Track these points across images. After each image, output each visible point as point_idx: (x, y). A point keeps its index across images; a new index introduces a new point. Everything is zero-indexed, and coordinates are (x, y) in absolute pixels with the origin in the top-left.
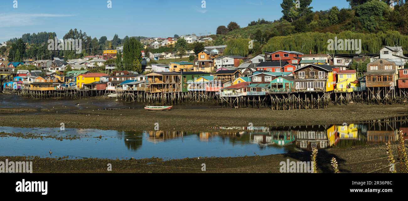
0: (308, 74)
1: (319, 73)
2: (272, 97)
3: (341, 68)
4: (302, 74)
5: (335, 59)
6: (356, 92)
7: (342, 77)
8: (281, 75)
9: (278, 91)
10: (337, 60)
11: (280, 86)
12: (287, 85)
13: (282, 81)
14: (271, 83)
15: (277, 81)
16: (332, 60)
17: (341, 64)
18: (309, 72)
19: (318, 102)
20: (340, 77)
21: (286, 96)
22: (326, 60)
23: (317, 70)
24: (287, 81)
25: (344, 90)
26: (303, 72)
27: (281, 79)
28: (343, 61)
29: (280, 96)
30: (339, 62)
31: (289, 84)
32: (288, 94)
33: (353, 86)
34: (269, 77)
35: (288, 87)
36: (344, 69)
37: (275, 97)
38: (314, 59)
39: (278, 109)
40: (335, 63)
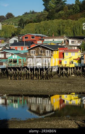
0: (37, 52)
1: (46, 52)
2: (9, 70)
3: (73, 47)
4: (33, 52)
5: (70, 41)
6: (77, 67)
7: (67, 55)
8: (19, 53)
9: (13, 65)
10: (72, 41)
11: (15, 61)
12: (20, 61)
13: (16, 58)
14: (8, 59)
15: (13, 58)
16: (68, 41)
17: (75, 44)
18: (38, 50)
19: (44, 74)
20: (66, 55)
21: (19, 69)
22: (62, 41)
23: (45, 49)
24: (20, 58)
25: (67, 66)
26: (34, 50)
27: (15, 56)
28: (76, 42)
29: (15, 69)
30: (73, 42)
31: (22, 60)
32: (21, 67)
33: (76, 62)
34: (9, 54)
35: (21, 62)
36: (76, 48)
37: (11, 70)
38: (53, 40)
39: (14, 79)
40: (70, 43)
